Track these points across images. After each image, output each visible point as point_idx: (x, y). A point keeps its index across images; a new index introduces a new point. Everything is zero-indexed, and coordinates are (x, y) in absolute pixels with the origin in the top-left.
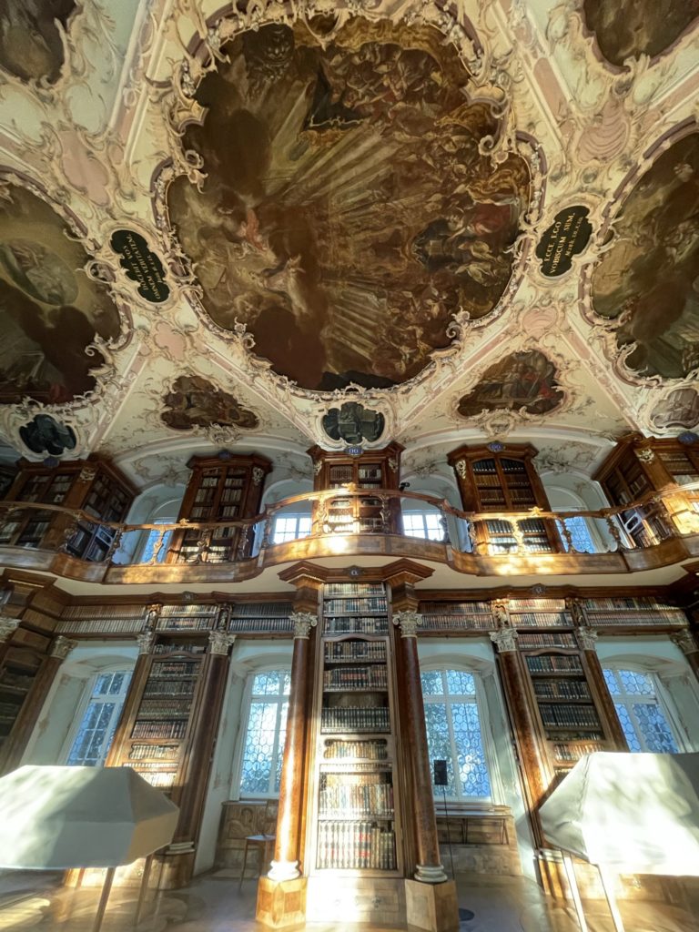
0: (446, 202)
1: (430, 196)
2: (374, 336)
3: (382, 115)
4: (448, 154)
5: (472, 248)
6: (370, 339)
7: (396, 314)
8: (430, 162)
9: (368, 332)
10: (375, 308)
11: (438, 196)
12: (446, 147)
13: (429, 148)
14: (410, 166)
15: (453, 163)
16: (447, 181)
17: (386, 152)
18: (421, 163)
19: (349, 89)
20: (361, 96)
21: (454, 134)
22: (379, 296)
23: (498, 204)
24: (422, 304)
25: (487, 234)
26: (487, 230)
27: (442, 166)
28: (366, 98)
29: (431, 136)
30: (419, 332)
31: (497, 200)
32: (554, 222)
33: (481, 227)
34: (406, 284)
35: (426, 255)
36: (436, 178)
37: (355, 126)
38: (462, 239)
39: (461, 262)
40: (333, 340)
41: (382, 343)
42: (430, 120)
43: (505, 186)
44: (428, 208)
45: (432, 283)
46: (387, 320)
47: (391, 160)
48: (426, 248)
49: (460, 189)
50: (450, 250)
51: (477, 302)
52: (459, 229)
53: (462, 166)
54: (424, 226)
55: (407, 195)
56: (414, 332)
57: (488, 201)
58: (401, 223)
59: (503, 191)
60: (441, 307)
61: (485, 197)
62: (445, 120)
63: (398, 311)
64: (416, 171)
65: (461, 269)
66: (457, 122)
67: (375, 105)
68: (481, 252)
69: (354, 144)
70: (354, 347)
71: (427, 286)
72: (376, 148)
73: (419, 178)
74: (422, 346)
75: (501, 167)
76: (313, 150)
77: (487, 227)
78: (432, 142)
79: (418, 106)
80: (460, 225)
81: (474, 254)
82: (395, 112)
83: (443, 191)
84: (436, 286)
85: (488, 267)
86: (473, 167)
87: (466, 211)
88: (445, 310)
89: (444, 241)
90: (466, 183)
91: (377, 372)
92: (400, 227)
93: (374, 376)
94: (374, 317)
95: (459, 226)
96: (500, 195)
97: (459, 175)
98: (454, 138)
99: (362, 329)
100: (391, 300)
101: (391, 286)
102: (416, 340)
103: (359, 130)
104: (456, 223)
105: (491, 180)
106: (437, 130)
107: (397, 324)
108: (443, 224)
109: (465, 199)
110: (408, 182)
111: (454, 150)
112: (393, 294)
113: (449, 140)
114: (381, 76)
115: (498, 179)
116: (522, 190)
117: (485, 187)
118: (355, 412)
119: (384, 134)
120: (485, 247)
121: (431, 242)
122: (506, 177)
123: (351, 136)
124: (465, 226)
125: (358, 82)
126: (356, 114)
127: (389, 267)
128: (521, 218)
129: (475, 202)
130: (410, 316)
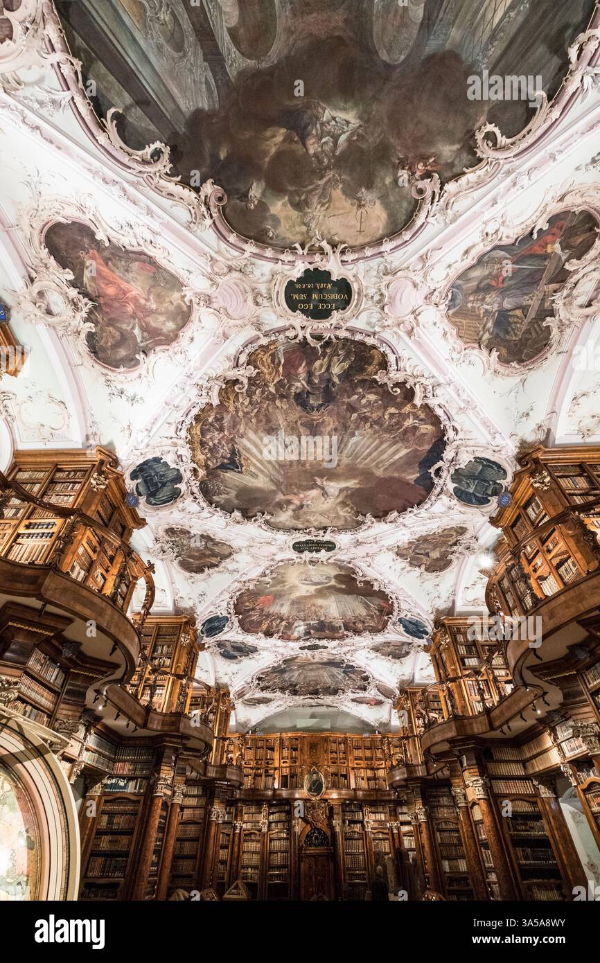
0: (282, 397)
1: (278, 407)
2: (389, 443)
3: (232, 440)
4: (250, 402)
5: (318, 373)
6: (390, 446)
7: (371, 426)
8: (256, 410)
9: (384, 446)
10: (362, 439)
11: (278, 402)
12: (246, 404)
13: (248, 413)
14: (259, 421)
15: (256, 398)
16: (267, 399)
17: (251, 435)
18: (257, 416)
19: (222, 457)
20: (225, 450)
21: (239, 401)
22: (353, 435)
23: (283, 362)
24: (365, 407)
25: (307, 364)
26: (304, 364)
27: (258, 403)
28: (225, 448)
29: (240, 414)
30: (393, 410)
31: (280, 362)
32: (298, 311)
33: (301, 370)
34: (344, 418)
35: (321, 405)
36: (265, 406)
37: (238, 451)
38: (309, 382)
39: (329, 380)
40: (386, 469)
41: (397, 438)
42: (232, 417)
43: (269, 360)
44: (285, 407)
45: (346, 400)
46: (375, 432)
47: (256, 432)
48: (316, 405)
49: (272, 389)
50: (318, 389)
51: (370, 364)
52: (303, 385)
53: (257, 392)
54: (299, 408)
55: (277, 420)
56: (392, 415)
57: (281, 369)
58: (296, 422)
59: (273, 361)
60: (371, 393)
61: (277, 371)
62: (232, 409)
63: (368, 424)
64: (261, 417)
65: (336, 380)
66: (231, 402)
67: (227, 444)
68: (322, 365)
69: (247, 450)
70: (397, 457)
71: (349, 403)
72: (249, 440)
73: (266, 415)
74: (408, 409)
75: (256, 367)
76: (252, 469)
77: (301, 365)
78: (243, 412)
79: (226, 424)
80: (298, 384)
81: (323, 371)
82: (230, 434)
83: (274, 400)
84: (349, 397)
85: (335, 359)
86: (258, 385)
87: (288, 382)
88: (374, 390)
89: (311, 394)
90: (268, 387)
91: (427, 447)
92: (299, 422)
93: (430, 451)
94: (371, 440)
95: (300, 384)
96: (276, 361)
97: (263, 392)
98: (241, 400)
99: (380, 449)
100: (357, 428)
101: (345, 427)
102: (400, 413)
103: (240, 449)
104: (297, 388)
105: (266, 371)
106: (237, 410)
107: (381, 425)
108: (298, 396)
109: (280, 384)
110: (268, 421)
111: (248, 399)
112: (352, 426)
113: (242, 403)
114: (214, 444)
115: (265, 366)
116: (272, 347)
117: (270, 374)
118: (465, 476)
119: (242, 437)
120: (317, 363)
121: (311, 402)
122: (263, 362)
123: (244, 452)
124: (299, 381)
125: (218, 452)
126: (233, 452)
127: (329, 428)
128: (293, 342)
129: (281, 378)
130: (375, 416)
